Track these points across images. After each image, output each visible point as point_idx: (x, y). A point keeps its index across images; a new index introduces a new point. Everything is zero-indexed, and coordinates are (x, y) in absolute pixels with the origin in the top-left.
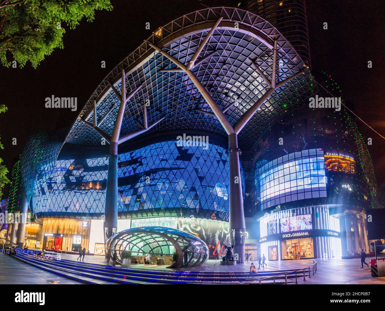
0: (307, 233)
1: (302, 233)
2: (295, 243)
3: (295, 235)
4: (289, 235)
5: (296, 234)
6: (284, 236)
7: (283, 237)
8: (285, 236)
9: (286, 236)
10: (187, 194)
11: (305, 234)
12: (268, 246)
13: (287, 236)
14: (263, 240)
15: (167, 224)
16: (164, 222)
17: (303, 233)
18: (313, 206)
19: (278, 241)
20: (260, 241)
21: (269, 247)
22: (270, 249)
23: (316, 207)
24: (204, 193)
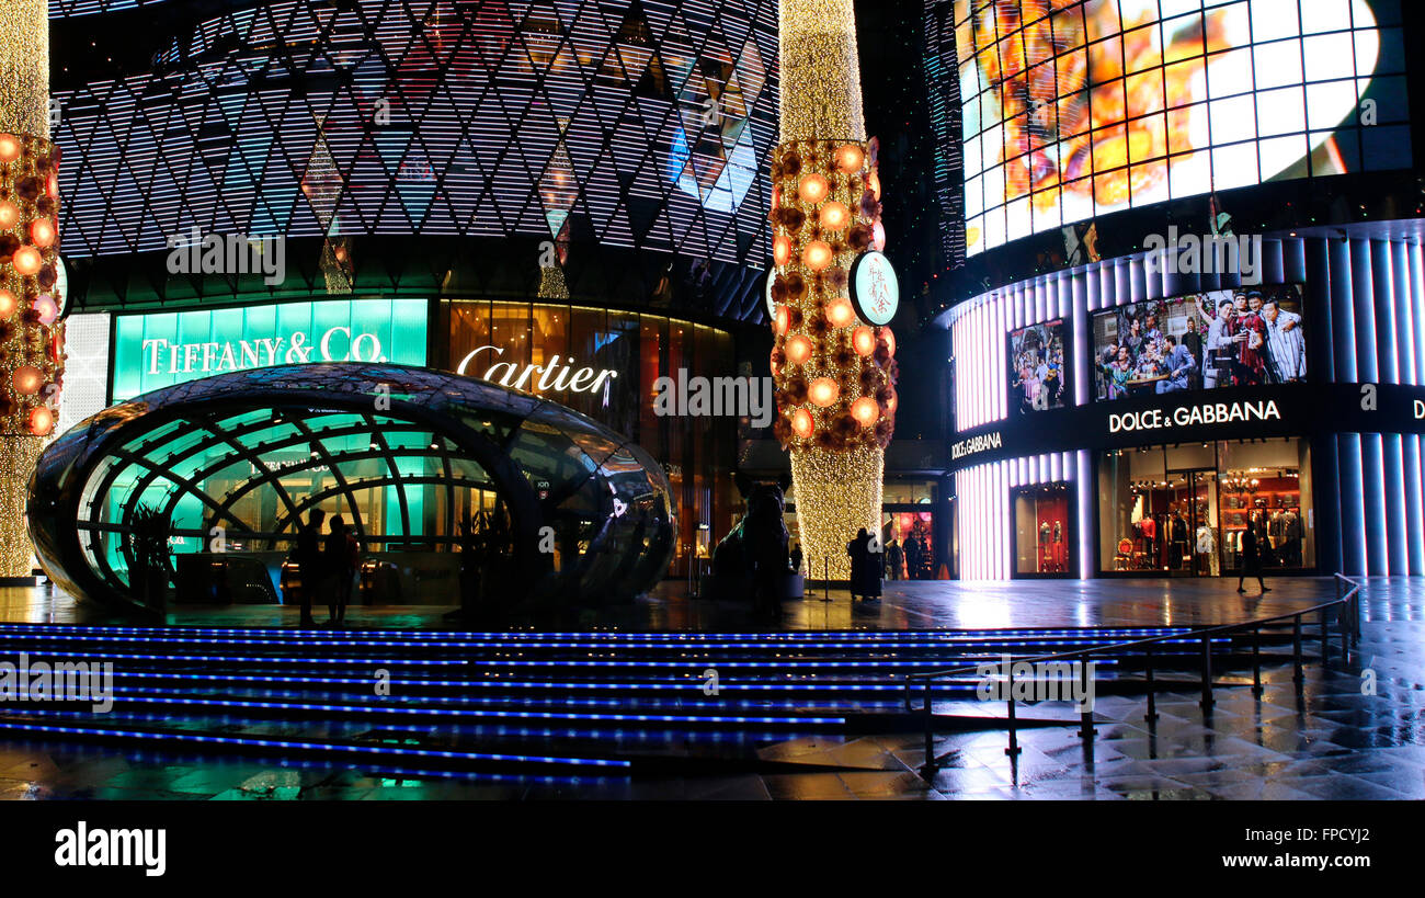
0: (1271, 404)
1: (1236, 406)
2: (1186, 473)
3: (1189, 420)
4: (1149, 420)
5: (1195, 409)
6: (1116, 423)
7: (1112, 430)
8: (1121, 423)
9: (1128, 422)
10: (503, 153)
11: (1260, 415)
12: (1013, 484)
13: (1135, 421)
14: (977, 445)
15: (366, 345)
16: (347, 331)
17: (1247, 405)
18: (1311, 231)
19: (1080, 454)
20: (957, 451)
21: (1015, 493)
22: (1020, 503)
23: (1339, 236)
24: (606, 144)
